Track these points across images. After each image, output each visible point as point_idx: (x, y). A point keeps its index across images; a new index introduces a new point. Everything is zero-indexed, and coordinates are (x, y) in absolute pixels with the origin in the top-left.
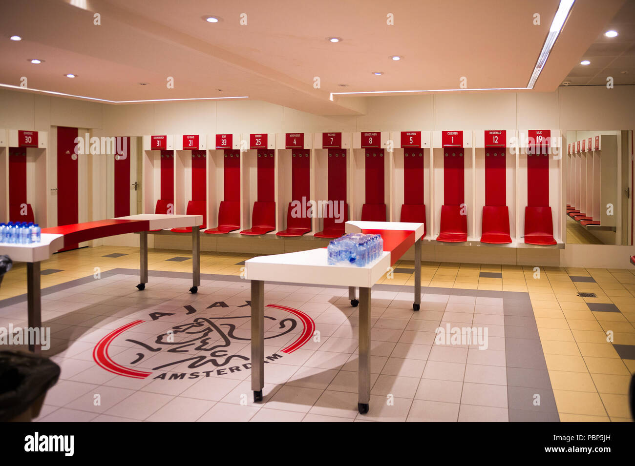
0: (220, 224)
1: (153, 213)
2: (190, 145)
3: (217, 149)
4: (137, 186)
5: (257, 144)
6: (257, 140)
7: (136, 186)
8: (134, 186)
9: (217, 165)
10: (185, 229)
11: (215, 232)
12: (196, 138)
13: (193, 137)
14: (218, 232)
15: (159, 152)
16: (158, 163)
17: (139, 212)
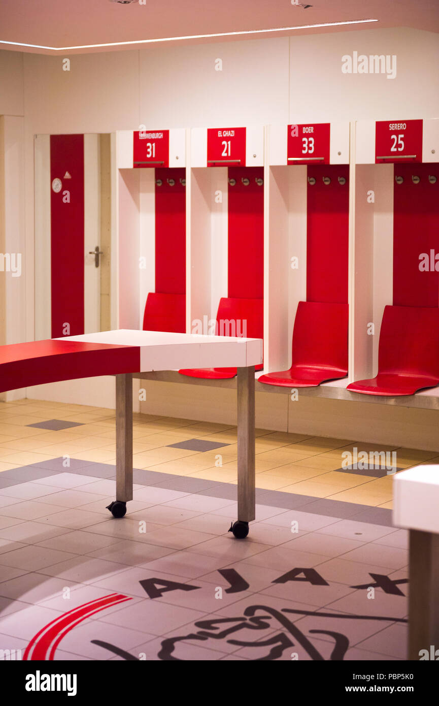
0: (295, 361)
1: (138, 329)
2: (224, 154)
3: (290, 163)
4: (100, 257)
5: (393, 149)
6: (394, 137)
7: (97, 256)
8: (93, 256)
9: (289, 206)
10: (212, 370)
11: (286, 381)
12: (240, 135)
13: (231, 134)
14: (292, 382)
15: (151, 171)
16: (148, 199)
17: (105, 325)
